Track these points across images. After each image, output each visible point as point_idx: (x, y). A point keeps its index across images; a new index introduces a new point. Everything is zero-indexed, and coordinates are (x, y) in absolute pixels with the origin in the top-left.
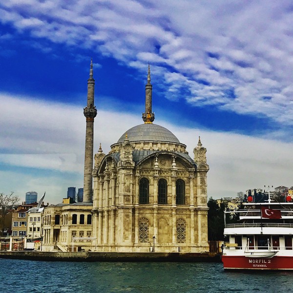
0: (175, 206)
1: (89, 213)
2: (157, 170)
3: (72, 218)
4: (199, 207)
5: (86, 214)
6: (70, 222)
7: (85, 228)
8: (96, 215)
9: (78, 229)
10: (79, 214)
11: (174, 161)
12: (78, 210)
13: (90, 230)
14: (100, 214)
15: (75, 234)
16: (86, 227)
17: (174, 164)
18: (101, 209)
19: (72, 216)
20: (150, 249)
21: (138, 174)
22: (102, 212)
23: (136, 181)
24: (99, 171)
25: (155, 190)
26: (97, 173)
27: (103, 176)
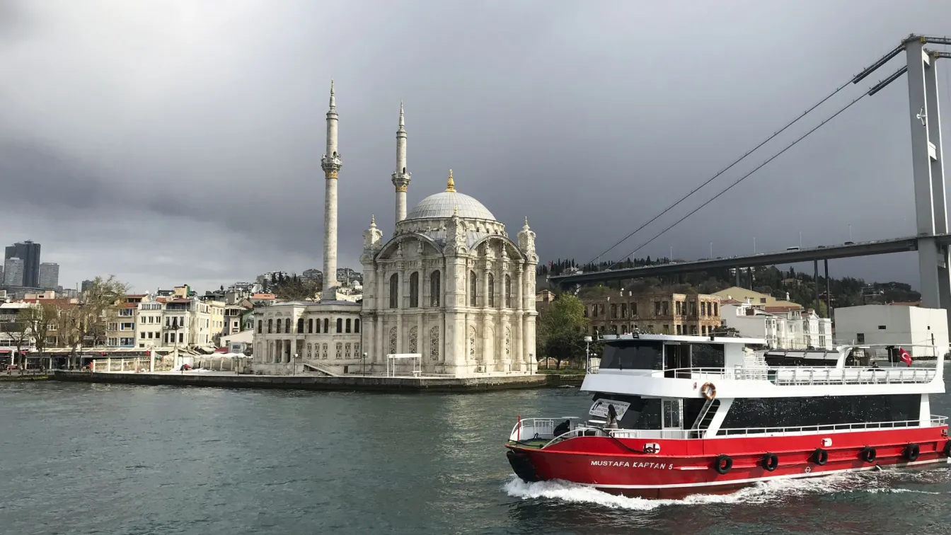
0: (506, 311)
1: (356, 317)
2: (488, 260)
3: (336, 324)
4: (528, 311)
5: (353, 318)
6: (333, 330)
7: (352, 339)
8: (371, 319)
9: (344, 340)
10: (344, 318)
11: (504, 249)
12: (344, 312)
13: (359, 341)
14: (380, 319)
15: (340, 347)
16: (354, 337)
18: (382, 311)
19: (336, 321)
20: (480, 369)
21: (470, 266)
22: (383, 316)
23: (467, 275)
24: (379, 256)
25: (487, 288)
26: (374, 259)
27: (384, 265)
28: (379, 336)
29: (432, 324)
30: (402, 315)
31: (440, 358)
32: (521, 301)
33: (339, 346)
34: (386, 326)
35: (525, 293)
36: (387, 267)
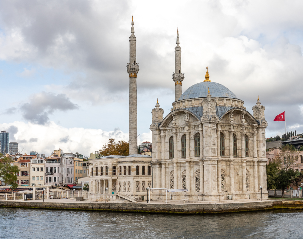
0: (245, 158)
1: (148, 165)
2: (232, 125)
3: (135, 169)
4: (261, 159)
5: (146, 165)
6: (133, 173)
7: (146, 179)
8: (158, 166)
9: (141, 180)
10: (140, 165)
11: (243, 118)
12: (140, 161)
13: (151, 180)
14: (163, 166)
15: (139, 184)
16: (147, 177)
17: (244, 120)
18: (164, 161)
19: (135, 167)
20: (228, 198)
21: (219, 129)
22: (165, 164)
23: (217, 135)
24: (162, 125)
25: (232, 144)
26: (159, 127)
27: (165, 130)
28: (163, 176)
29: (195, 168)
30: (177, 163)
31: (201, 191)
32: (256, 152)
33: (137, 183)
34: (167, 170)
35: (258, 146)
36: (167, 132)
